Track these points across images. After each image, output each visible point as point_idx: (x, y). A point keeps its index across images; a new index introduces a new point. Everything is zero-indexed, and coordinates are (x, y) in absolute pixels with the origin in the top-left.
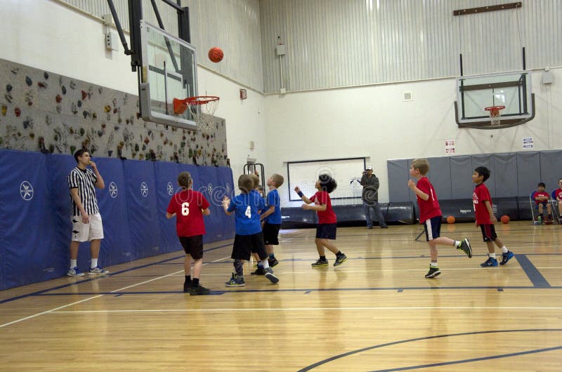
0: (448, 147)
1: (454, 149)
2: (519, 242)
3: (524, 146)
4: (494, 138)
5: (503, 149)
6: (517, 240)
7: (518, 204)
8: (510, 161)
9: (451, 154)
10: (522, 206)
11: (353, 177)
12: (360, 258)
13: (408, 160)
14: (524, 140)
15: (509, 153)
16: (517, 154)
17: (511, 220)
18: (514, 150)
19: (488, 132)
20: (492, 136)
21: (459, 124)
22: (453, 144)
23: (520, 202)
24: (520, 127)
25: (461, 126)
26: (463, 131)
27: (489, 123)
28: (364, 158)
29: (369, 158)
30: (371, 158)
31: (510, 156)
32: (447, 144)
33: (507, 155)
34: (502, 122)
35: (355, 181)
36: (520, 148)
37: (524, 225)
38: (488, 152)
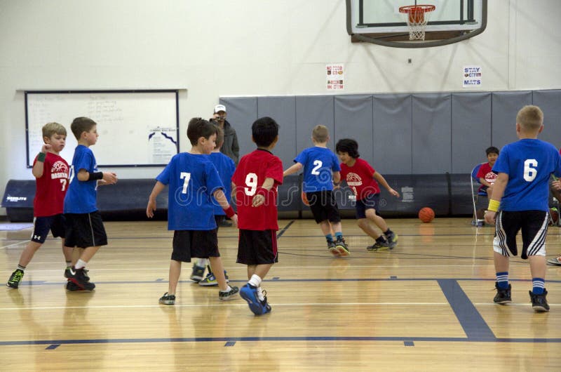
0: (333, 77)
1: (341, 82)
2: (450, 257)
3: (466, 82)
4: (415, 63)
5: (428, 85)
6: (446, 252)
7: (450, 186)
8: (440, 107)
9: (336, 91)
10: (455, 192)
11: (155, 126)
12: (159, 281)
13: (257, 99)
14: (466, 70)
15: (440, 94)
16: (452, 96)
17: (437, 216)
18: (448, 89)
19: (402, 53)
20: (410, 61)
21: (352, 35)
22: (341, 73)
23: (454, 183)
24: (460, 46)
25: (356, 39)
26: (360, 48)
27: (405, 36)
28: (176, 91)
29: (185, 90)
30: (189, 92)
31: (440, 99)
32: (329, 72)
33: (435, 96)
34: (430, 35)
35: (158, 134)
36: (457, 84)
37: (458, 225)
38: (401, 90)
